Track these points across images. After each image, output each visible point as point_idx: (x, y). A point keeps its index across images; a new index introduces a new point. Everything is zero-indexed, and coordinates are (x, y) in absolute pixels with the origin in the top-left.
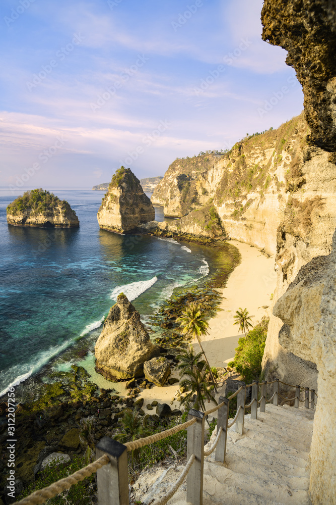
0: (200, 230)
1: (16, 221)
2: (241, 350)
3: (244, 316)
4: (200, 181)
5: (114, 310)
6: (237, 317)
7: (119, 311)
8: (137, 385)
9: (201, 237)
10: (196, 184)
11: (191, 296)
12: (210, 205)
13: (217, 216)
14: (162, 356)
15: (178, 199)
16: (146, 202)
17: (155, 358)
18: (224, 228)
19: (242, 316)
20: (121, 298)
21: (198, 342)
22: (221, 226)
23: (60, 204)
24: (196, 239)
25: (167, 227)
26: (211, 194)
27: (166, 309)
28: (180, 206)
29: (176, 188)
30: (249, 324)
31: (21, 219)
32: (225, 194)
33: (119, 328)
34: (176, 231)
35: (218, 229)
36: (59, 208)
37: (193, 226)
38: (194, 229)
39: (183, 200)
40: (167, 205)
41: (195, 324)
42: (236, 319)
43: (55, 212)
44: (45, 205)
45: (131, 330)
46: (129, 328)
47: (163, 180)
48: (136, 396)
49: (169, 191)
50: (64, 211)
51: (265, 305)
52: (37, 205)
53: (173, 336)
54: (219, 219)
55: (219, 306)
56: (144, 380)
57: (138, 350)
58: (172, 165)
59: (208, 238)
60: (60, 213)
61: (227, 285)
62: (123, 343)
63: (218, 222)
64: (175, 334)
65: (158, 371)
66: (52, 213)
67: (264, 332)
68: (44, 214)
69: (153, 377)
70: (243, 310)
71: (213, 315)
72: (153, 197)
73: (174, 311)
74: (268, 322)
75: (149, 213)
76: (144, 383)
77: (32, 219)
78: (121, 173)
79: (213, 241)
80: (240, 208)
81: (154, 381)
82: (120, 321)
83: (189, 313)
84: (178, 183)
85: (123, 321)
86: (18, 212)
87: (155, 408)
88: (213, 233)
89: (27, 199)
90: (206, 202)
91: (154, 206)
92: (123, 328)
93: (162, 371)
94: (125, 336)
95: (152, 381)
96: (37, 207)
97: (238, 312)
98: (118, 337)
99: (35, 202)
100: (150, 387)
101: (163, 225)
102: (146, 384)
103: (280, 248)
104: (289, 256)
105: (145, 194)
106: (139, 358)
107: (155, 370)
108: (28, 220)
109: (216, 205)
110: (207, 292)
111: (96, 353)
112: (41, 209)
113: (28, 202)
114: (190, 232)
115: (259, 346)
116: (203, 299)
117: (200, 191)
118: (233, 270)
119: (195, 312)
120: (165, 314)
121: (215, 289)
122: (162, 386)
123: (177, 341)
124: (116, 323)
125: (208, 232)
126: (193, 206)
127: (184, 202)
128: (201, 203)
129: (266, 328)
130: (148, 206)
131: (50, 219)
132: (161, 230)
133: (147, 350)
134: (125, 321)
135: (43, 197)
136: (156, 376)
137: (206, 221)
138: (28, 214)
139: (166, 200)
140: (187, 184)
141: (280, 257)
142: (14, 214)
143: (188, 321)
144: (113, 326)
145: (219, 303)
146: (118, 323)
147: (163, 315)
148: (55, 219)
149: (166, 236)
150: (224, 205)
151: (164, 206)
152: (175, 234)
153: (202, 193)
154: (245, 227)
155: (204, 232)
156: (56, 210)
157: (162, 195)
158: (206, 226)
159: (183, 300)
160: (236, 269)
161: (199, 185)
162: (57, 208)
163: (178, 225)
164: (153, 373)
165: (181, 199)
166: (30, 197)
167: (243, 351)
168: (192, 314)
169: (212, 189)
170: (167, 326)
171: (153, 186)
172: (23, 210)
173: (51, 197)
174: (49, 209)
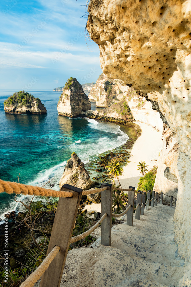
0: (118, 116)
1: (10, 111)
2: (141, 184)
3: (143, 166)
4: (118, 85)
5: (70, 162)
6: (139, 166)
7: (72, 162)
8: (83, 203)
9: (118, 119)
10: (115, 87)
11: (113, 154)
12: (124, 100)
13: (128, 107)
14: (97, 187)
15: (104, 97)
16: (85, 99)
17: (93, 188)
18: (132, 114)
19: (142, 165)
20: (73, 155)
21: (117, 179)
22: (130, 113)
23: (35, 100)
24: (115, 120)
25: (98, 114)
26: (125, 94)
27: (98, 161)
28: (106, 101)
29: (103, 90)
30: (146, 169)
31: (13, 109)
32: (133, 94)
33: (73, 172)
34: (103, 116)
35: (128, 115)
36: (34, 102)
37: (113, 113)
38: (114, 115)
39: (108, 97)
40: (98, 100)
41: (116, 170)
42: (139, 167)
43: (32, 105)
44: (26, 101)
45: (79, 173)
46: (78, 172)
47: (96, 85)
48: (83, 208)
49: (99, 91)
50: (37, 104)
51: (155, 159)
52: (21, 100)
53: (103, 176)
54: (129, 109)
55: (128, 159)
56: (87, 200)
57: (84, 184)
58: (101, 76)
59: (122, 120)
60: (35, 105)
61: (133, 148)
62: (75, 180)
63: (128, 110)
64: (104, 175)
65: (94, 195)
66: (31, 106)
67: (155, 174)
68: (26, 106)
69: (92, 199)
70: (143, 162)
71: (125, 165)
72: (89, 95)
73: (103, 162)
74: (157, 169)
75: (88, 105)
76: (87, 201)
77: (19, 109)
78: (71, 81)
79: (125, 122)
80: (142, 102)
81: (92, 200)
82: (73, 168)
83: (113, 164)
84: (105, 86)
85: (75, 168)
86: (11, 105)
87: (93, 215)
88: (126, 117)
89: (15, 97)
90: (121, 98)
91: (90, 101)
92: (75, 172)
93: (97, 195)
94: (76, 176)
95: (91, 200)
96: (22, 102)
97: (140, 163)
98: (72, 177)
99: (20, 99)
100: (90, 204)
101: (96, 112)
102: (88, 202)
103: (165, 127)
104: (170, 132)
105: (85, 94)
106: (84, 188)
107: (93, 194)
108: (17, 110)
109: (127, 100)
110: (122, 152)
111: (60, 185)
112: (24, 103)
113: (16, 99)
114: (112, 117)
115: (151, 182)
116: (119, 156)
117: (118, 92)
118: (137, 139)
119: (116, 163)
120: (98, 164)
121: (126, 150)
122: (97, 203)
123: (104, 179)
124: (71, 169)
125: (122, 116)
126: (114, 101)
127: (108, 98)
128: (118, 99)
129: (156, 172)
130: (87, 101)
131: (29, 109)
132: (95, 115)
133: (89, 184)
134: (76, 168)
135: (25, 96)
136: (93, 198)
137: (121, 110)
138: (16, 106)
139: (98, 97)
140: (110, 87)
141: (165, 133)
142: (8, 106)
143: (112, 168)
144: (69, 171)
145: (129, 158)
146: (72, 169)
147: (96, 164)
148: (32, 109)
149: (98, 119)
150: (132, 100)
151: (96, 101)
152: (103, 118)
153: (119, 93)
154: (145, 114)
155: (120, 116)
156: (33, 104)
157: (95, 94)
158: (121, 113)
159: (108, 156)
160: (139, 139)
161: (117, 88)
162: (33, 102)
163: (104, 112)
164: (92, 196)
165: (107, 97)
166: (17, 96)
167: (142, 184)
168: (114, 164)
169: (125, 90)
170: (99, 171)
171: (89, 89)
172: (13, 104)
173: (29, 96)
174: (29, 103)
